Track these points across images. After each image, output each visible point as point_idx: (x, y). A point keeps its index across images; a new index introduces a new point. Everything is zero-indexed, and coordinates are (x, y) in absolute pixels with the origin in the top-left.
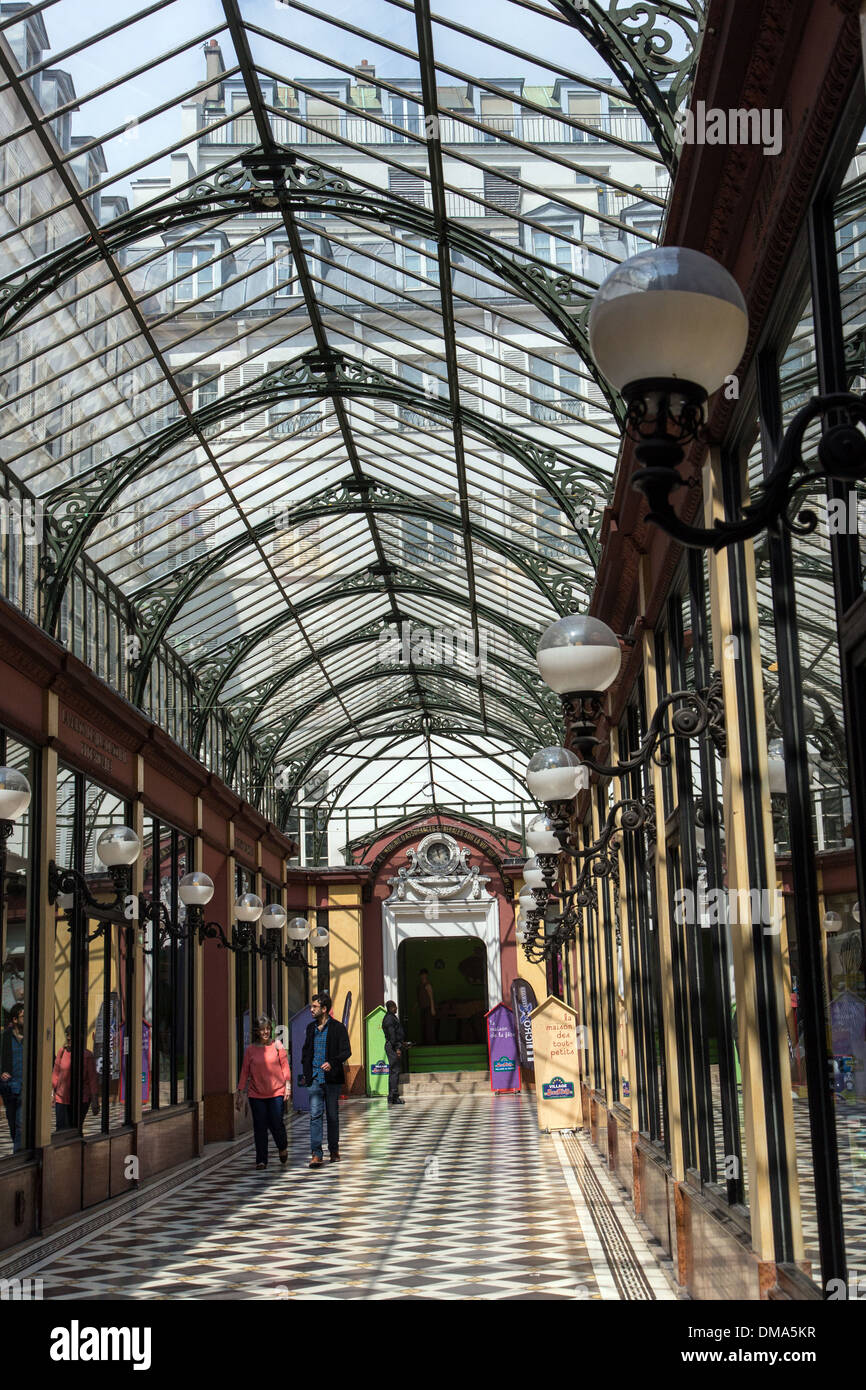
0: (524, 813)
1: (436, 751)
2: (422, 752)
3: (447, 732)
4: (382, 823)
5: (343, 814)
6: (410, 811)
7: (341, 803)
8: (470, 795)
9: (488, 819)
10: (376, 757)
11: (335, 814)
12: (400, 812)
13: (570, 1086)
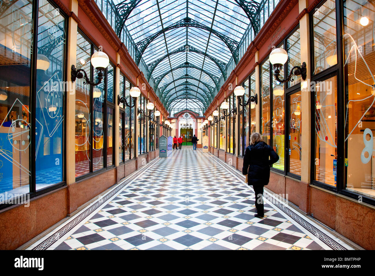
0: (199, 110)
1: (188, 101)
2: (186, 101)
3: (189, 98)
4: (179, 111)
5: (173, 110)
6: (183, 109)
7: (173, 108)
8: (192, 107)
9: (194, 111)
10: (179, 102)
11: (172, 110)
12: (182, 109)
13: (207, 147)
